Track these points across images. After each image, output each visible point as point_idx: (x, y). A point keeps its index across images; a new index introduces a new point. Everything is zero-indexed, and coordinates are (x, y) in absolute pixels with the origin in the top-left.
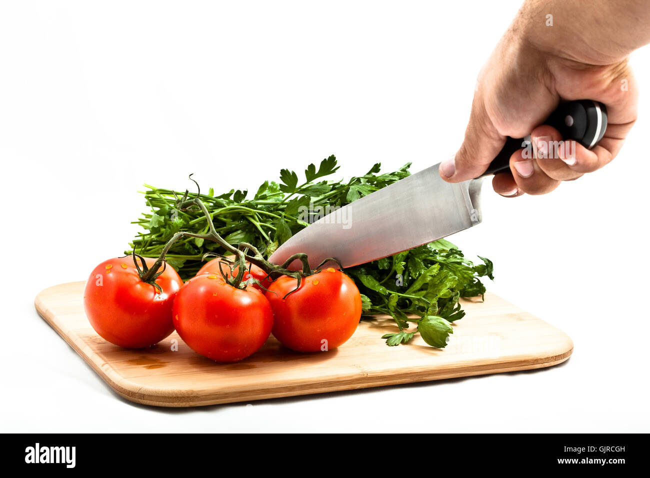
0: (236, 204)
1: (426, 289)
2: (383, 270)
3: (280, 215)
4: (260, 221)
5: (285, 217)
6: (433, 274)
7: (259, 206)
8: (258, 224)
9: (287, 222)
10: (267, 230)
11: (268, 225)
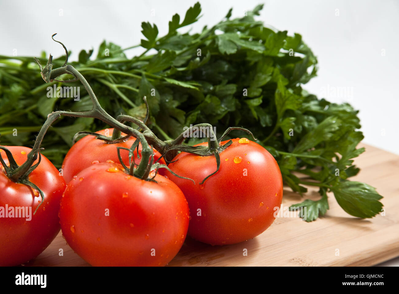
0: (82, 65)
1: (324, 147)
2: (267, 127)
3: (140, 74)
4: (116, 83)
5: (148, 77)
6: (333, 130)
7: (110, 66)
8: (114, 86)
9: (150, 82)
10: (127, 92)
11: (125, 86)
